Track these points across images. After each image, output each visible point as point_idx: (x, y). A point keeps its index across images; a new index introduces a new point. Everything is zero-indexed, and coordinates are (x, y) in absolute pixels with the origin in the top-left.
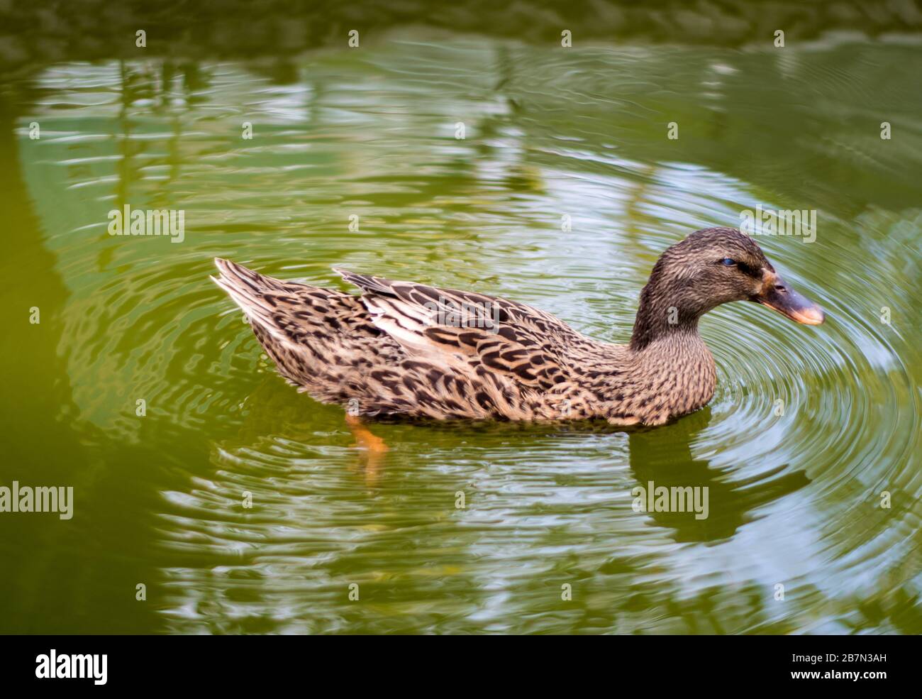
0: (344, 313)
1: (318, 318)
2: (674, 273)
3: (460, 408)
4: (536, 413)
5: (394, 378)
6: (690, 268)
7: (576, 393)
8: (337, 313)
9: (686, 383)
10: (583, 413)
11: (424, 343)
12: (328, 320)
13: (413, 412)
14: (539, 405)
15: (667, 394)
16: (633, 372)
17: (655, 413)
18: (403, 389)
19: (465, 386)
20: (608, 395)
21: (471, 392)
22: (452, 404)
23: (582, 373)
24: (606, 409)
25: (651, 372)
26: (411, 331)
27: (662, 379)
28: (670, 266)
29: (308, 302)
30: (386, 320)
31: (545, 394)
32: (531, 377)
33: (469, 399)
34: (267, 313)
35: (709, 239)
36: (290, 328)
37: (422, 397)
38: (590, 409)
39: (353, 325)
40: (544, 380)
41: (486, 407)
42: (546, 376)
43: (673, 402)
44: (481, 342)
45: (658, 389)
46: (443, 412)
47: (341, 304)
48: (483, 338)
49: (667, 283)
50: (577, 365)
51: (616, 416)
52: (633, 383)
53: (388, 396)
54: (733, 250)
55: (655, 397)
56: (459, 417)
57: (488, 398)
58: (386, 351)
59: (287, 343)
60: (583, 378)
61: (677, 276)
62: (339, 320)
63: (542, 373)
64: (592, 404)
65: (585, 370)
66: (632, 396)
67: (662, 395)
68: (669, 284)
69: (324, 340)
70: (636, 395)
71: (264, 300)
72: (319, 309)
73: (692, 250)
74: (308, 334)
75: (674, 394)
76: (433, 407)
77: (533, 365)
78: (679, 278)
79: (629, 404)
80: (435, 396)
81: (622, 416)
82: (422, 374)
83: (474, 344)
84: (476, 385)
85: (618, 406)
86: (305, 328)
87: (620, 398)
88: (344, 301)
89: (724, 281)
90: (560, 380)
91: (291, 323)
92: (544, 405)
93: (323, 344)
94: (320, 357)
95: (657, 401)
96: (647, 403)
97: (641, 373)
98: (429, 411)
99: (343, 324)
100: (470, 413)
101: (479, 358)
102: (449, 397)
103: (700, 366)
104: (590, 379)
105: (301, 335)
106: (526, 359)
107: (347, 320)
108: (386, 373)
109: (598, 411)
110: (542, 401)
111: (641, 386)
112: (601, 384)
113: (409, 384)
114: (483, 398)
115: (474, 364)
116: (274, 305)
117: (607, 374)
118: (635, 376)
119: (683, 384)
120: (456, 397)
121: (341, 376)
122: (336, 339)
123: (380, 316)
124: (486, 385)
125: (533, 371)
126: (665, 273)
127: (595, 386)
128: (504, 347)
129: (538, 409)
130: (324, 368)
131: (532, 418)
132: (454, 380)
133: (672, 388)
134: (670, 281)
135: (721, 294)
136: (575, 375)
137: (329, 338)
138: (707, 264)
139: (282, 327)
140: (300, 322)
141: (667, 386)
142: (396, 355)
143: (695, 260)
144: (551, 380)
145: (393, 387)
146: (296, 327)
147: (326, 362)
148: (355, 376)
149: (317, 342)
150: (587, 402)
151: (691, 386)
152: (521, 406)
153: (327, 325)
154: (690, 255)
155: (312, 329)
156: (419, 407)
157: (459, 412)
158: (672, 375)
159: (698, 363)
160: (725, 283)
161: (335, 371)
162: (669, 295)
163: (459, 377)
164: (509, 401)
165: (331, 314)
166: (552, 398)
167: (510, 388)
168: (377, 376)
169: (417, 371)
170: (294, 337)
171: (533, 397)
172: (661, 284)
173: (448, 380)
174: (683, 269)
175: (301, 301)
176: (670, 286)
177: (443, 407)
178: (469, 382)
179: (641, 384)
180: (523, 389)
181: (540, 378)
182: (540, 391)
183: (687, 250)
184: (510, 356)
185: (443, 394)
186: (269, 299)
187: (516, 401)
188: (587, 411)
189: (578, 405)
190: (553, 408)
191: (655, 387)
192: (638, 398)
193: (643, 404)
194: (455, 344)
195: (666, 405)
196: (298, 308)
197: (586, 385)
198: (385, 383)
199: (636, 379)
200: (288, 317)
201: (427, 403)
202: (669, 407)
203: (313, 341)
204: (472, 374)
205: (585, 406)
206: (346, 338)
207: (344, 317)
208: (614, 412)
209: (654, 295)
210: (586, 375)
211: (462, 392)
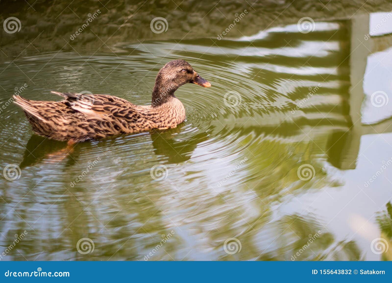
0: (61, 108)
1: (53, 111)
2: (167, 78)
3: (109, 131)
4: (134, 130)
5: (86, 126)
6: (172, 75)
7: (145, 121)
8: (59, 108)
9: (179, 113)
10: (150, 127)
11: (92, 112)
12: (57, 111)
13: (95, 136)
14: (134, 127)
15: (175, 118)
16: (161, 113)
17: (173, 125)
18: (90, 128)
19: (110, 124)
20: (157, 121)
21: (112, 125)
22: (107, 131)
23: (145, 115)
24: (157, 125)
25: (167, 111)
26: (87, 109)
27: (172, 113)
28: (165, 76)
29: (48, 106)
30: (77, 106)
31: (136, 123)
32: (131, 118)
33: (112, 128)
34: (36, 112)
35: (176, 64)
36: (45, 116)
37: (97, 130)
38: (152, 126)
39: (66, 112)
40: (135, 118)
41: (118, 130)
42: (135, 117)
43: (177, 120)
44: (111, 109)
45: (172, 117)
46: (104, 134)
47: (58, 105)
48: (111, 108)
49: (165, 82)
50: (142, 112)
51: (161, 127)
52: (163, 117)
53: (85, 132)
54: (185, 67)
55: (172, 120)
56: (110, 135)
57: (118, 126)
58: (80, 117)
59: (45, 121)
60: (146, 117)
61: (168, 79)
62: (60, 111)
63: (133, 116)
64: (152, 124)
65: (146, 114)
66: (164, 120)
67: (174, 118)
68: (166, 82)
69: (57, 118)
70: (166, 120)
71: (34, 107)
72: (52, 108)
73: (172, 69)
74: (52, 116)
75: (177, 118)
76: (101, 133)
77: (130, 114)
78: (169, 79)
79: (165, 123)
80: (101, 129)
81: (163, 127)
82: (94, 123)
83: (109, 110)
84: (113, 123)
85: (161, 124)
86: (50, 115)
87: (161, 121)
88: (59, 104)
89: (183, 77)
90: (139, 117)
91: (45, 114)
92: (136, 127)
93: (57, 120)
94: (58, 124)
95: (173, 121)
96: (170, 122)
97: (164, 113)
98: (100, 135)
99: (62, 112)
100: (113, 133)
101: (112, 114)
102: (105, 128)
103: (181, 106)
104: (149, 117)
105: (50, 117)
106: (127, 112)
107: (63, 110)
108: (83, 124)
109: (155, 127)
110: (135, 125)
111: (166, 117)
112: (153, 118)
113: (91, 126)
114: (116, 127)
115: (110, 116)
116: (37, 109)
117: (153, 114)
118: (162, 114)
119: (179, 114)
120: (107, 128)
121: (67, 130)
122: (62, 117)
123: (74, 105)
124: (116, 122)
125: (131, 116)
126: (163, 79)
127: (152, 118)
128: (119, 109)
129: (135, 128)
130: (60, 128)
131: (133, 131)
132: (105, 123)
133: (176, 116)
134: (166, 81)
135: (183, 82)
136: (143, 116)
137: (59, 117)
138: (177, 72)
139: (42, 116)
140: (48, 113)
141: (174, 115)
142: (84, 118)
143: (173, 72)
144: (136, 118)
145: (86, 129)
146: (47, 115)
147: (60, 126)
148: (71, 128)
149: (55, 119)
150: (151, 124)
151: (181, 113)
152: (129, 127)
153: (57, 113)
154: (171, 70)
155: (53, 115)
156: (96, 134)
157: (109, 133)
158: (174, 110)
159: (180, 105)
160: (184, 78)
161: (64, 128)
162: (166, 86)
163: (106, 121)
164: (125, 126)
165: (57, 109)
166: (139, 124)
167: (124, 122)
168: (80, 126)
169: (93, 122)
170: (47, 118)
171: (132, 124)
172: (162, 83)
173: (103, 123)
174: (170, 76)
175: (45, 106)
176: (166, 83)
177: (104, 132)
178: (110, 122)
179: (166, 116)
180: (129, 122)
181: (133, 118)
182: (133, 122)
183: (170, 69)
184: (122, 112)
185: (103, 128)
186: (35, 107)
187: (127, 126)
188: (151, 127)
189: (148, 125)
190: (139, 127)
191: (171, 116)
192: (167, 121)
193: (169, 123)
194: (102, 111)
195: (176, 122)
196: (46, 109)
197: (148, 119)
198: (83, 128)
199: (163, 115)
200: (43, 112)
201: (99, 132)
202: (177, 122)
203: (54, 119)
204: (111, 120)
205: (150, 125)
206: (65, 116)
207: (62, 109)
208: (160, 126)
209: (160, 88)
210: (147, 115)
211: (109, 126)
